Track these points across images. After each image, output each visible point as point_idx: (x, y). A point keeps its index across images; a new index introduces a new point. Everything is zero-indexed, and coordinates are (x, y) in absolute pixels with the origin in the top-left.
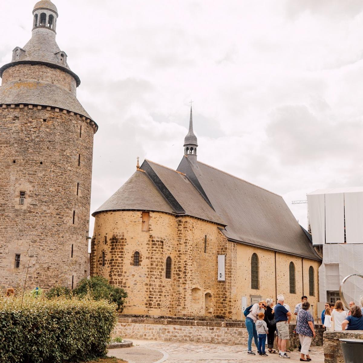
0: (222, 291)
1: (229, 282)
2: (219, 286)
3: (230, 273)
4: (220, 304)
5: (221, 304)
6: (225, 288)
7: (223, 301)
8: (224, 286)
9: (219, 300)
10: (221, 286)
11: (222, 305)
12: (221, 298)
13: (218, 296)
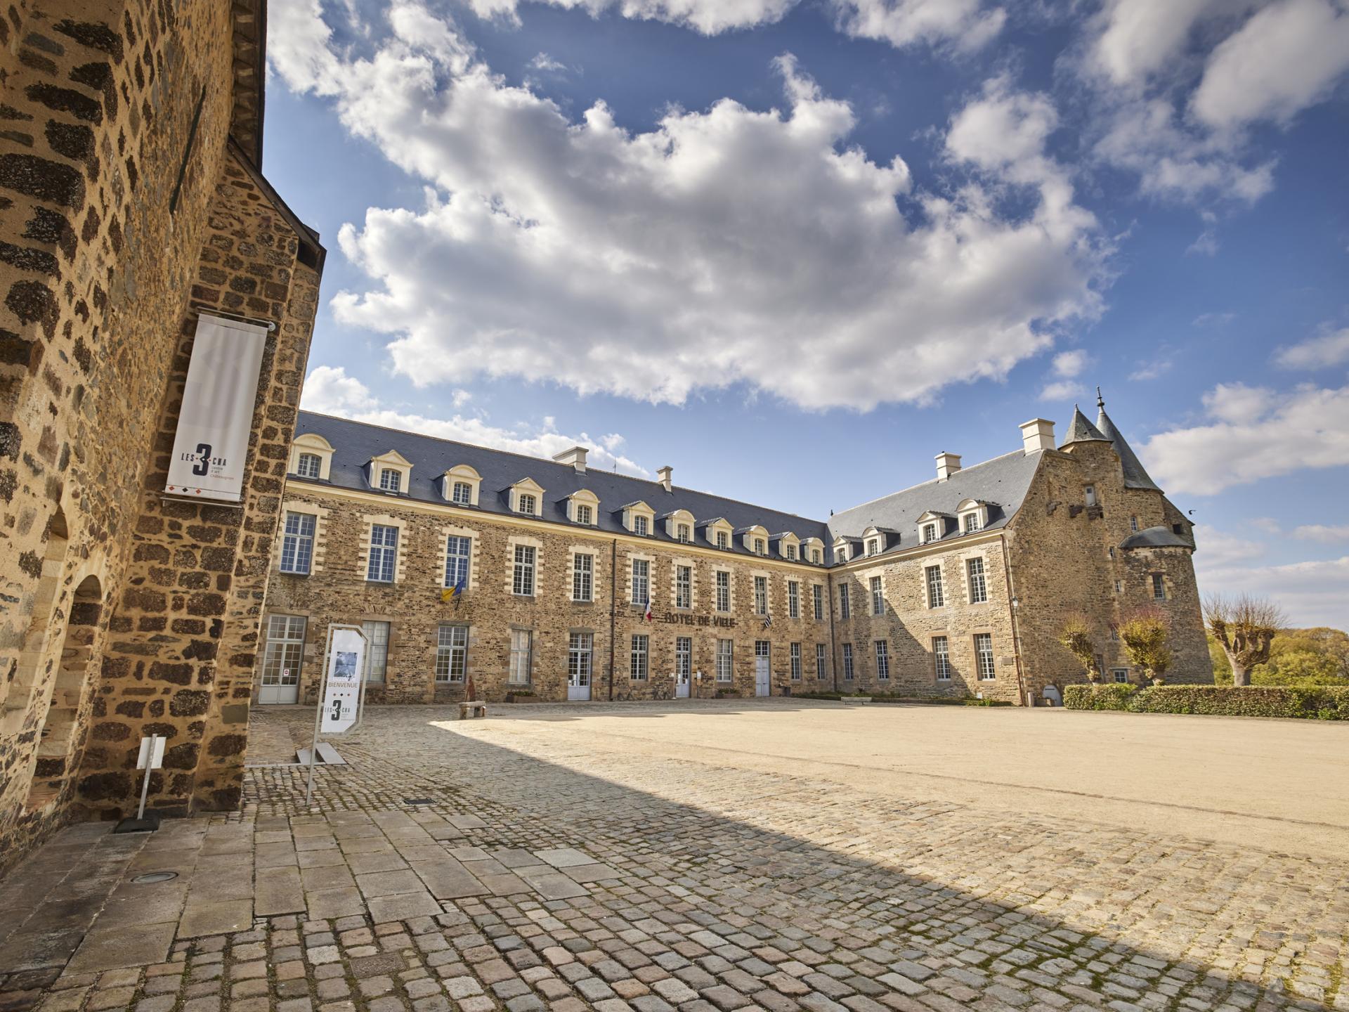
0: (196, 581)
1: (256, 520)
2: (163, 538)
3: (273, 462)
4: (146, 682)
5: (162, 684)
6: (221, 560)
7: (188, 654)
8: (220, 543)
9: (141, 650)
10: (188, 540)
11: (176, 688)
12: (167, 632)
13: (136, 614)
